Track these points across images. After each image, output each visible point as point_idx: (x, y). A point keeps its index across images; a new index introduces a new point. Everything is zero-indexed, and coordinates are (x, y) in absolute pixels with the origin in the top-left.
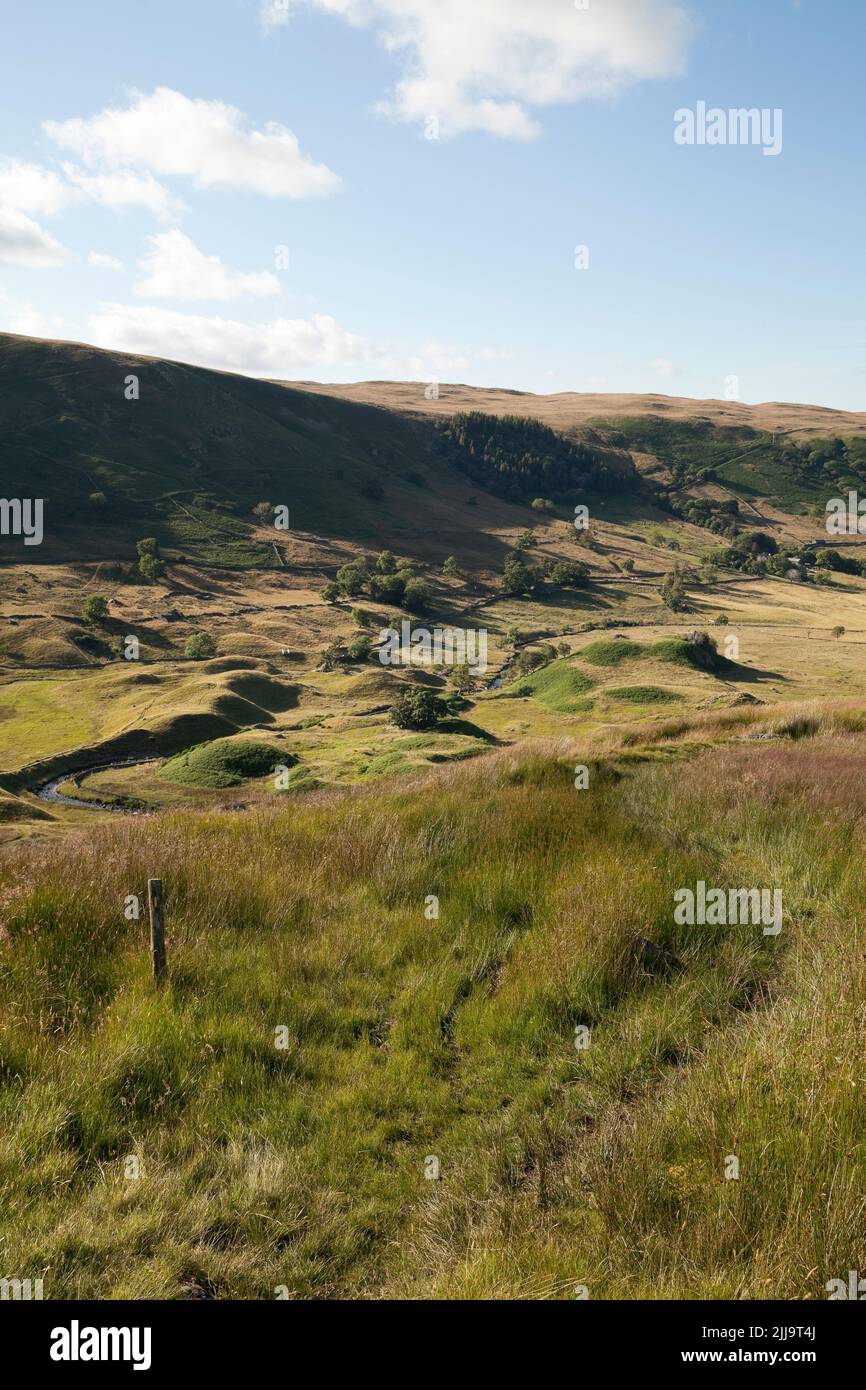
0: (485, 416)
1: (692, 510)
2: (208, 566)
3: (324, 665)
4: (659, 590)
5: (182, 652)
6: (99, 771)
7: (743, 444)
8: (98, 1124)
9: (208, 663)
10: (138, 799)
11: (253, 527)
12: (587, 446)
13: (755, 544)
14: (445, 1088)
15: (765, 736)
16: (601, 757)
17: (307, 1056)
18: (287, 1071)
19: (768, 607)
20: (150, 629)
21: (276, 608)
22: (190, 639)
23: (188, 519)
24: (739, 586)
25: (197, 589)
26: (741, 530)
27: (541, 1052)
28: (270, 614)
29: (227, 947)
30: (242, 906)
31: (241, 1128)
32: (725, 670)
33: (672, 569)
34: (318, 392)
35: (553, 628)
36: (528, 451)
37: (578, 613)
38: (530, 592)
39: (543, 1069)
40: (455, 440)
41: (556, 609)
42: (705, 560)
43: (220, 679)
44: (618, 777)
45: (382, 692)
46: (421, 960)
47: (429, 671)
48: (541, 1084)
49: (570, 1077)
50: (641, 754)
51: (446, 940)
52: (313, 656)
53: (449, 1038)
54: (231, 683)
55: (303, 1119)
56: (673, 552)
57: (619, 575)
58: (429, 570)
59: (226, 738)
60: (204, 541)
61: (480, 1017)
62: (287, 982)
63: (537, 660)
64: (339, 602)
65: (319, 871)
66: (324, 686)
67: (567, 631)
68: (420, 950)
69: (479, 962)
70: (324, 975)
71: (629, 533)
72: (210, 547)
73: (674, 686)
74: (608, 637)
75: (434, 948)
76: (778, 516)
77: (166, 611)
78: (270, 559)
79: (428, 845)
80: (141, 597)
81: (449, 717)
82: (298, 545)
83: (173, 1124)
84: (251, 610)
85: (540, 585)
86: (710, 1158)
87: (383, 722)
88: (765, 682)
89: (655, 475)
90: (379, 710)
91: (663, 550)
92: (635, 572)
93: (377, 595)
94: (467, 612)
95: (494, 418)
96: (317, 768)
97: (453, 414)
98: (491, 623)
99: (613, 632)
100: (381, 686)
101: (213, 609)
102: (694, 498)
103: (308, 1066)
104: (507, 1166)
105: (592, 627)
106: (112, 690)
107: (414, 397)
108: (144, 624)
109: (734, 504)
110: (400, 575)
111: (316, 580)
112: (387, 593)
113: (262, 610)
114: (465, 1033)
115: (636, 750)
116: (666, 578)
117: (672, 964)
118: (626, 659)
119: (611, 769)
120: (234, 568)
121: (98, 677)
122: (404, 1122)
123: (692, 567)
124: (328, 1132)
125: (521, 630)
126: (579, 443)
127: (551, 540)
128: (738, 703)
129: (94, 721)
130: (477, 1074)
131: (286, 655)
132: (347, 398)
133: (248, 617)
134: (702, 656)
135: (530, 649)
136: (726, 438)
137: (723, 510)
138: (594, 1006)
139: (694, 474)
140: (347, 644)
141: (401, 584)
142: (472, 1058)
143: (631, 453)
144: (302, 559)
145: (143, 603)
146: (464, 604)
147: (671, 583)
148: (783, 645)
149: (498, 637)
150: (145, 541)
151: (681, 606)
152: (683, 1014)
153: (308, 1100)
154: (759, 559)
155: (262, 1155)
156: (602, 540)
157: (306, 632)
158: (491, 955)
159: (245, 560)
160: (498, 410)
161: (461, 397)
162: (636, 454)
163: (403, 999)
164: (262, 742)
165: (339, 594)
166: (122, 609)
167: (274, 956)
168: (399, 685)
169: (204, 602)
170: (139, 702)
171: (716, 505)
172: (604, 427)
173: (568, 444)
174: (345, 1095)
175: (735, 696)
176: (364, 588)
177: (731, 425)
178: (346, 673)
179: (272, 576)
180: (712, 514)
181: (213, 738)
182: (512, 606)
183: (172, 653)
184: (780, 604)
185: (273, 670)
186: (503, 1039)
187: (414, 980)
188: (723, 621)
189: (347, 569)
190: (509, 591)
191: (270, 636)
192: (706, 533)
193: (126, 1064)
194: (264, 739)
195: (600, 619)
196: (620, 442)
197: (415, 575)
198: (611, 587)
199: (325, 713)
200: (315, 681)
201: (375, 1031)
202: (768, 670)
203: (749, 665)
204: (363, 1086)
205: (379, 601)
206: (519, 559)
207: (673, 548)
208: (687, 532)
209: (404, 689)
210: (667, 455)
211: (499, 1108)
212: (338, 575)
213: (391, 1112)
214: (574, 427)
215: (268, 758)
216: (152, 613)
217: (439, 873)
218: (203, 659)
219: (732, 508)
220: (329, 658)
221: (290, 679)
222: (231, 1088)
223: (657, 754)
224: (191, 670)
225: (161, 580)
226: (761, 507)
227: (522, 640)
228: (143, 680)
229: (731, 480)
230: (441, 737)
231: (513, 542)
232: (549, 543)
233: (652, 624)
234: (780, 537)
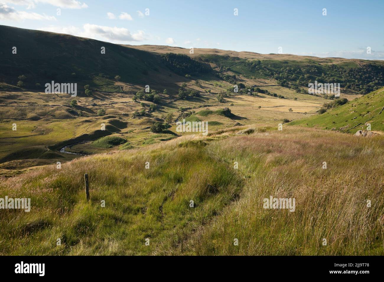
0: (173, 54)
1: (225, 78)
2: (103, 92)
3: (133, 117)
4: (217, 97)
5: (97, 114)
6: (76, 144)
7: (237, 61)
8: (71, 236)
9: (104, 117)
10: (86, 152)
11: (115, 82)
12: (199, 61)
13: (240, 86)
14: (160, 223)
15: (242, 133)
16: (201, 139)
17: (125, 217)
18: (120, 221)
19: (243, 102)
20: (88, 108)
21: (121, 103)
22: (99, 111)
23: (98, 80)
24: (236, 96)
25: (100, 98)
26: (236, 82)
27: (184, 214)
28: (120, 104)
29: (106, 190)
30: (110, 180)
31: (108, 236)
32: (233, 117)
33: (220, 92)
34: (131, 47)
35: (191, 107)
36: (184, 63)
37: (197, 103)
38: (185, 98)
39: (184, 218)
40: (166, 60)
41: (192, 102)
42: (228, 90)
43: (107, 121)
44: (206, 144)
45: (148, 123)
46: (155, 192)
47: (160, 118)
48: (183, 222)
49: (190, 220)
50: (211, 138)
51: (161, 187)
52: (130, 115)
53: (161, 211)
54: (109, 122)
55: (124, 233)
56: (220, 88)
57: (207, 94)
58: (160, 92)
59: (108, 136)
60: (102, 85)
61: (169, 205)
62: (121, 199)
63: (187, 115)
64: (137, 101)
65: (130, 170)
66: (133, 122)
67: (195, 108)
68: (155, 189)
69: (169, 192)
70: (130, 196)
71: (210, 83)
72: (103, 87)
73: (221, 121)
74: (204, 109)
75: (158, 189)
76: (245, 79)
77: (92, 104)
78: (119, 90)
79: (158, 163)
80: (86, 100)
81: (165, 130)
82: (126, 86)
83: (90, 236)
84: (114, 103)
85: (188, 96)
86: (222, 238)
87: (149, 131)
88: (242, 120)
89: (216, 69)
90: (148, 128)
91: (218, 87)
92: (211, 93)
93: (147, 99)
94: (169, 103)
95: (176, 54)
96: (132, 143)
97: (165, 53)
98: (176, 106)
99: (206, 108)
100: (148, 122)
101: (105, 103)
102: (225, 75)
103: (126, 220)
104: (174, 242)
105: (200, 107)
106: (78, 124)
107: (155, 49)
108: (86, 107)
109: (235, 76)
110: (152, 94)
111: (131, 95)
112: (149, 98)
113: (117, 103)
114: (165, 210)
115: (210, 138)
116: (218, 94)
117: (216, 191)
118: (209, 115)
119: (204, 142)
120: (110, 92)
121: (75, 121)
122: (149, 232)
123: (225, 92)
124: (130, 236)
125: (183, 107)
126: (197, 61)
127: (190, 85)
128: (236, 125)
129: (74, 132)
130: (168, 220)
131: (124, 114)
132: (138, 49)
133: (114, 105)
134: (227, 113)
135: (185, 112)
136: (232, 60)
137: (232, 78)
138: (197, 202)
139: (225, 69)
140: (139, 112)
141: (153, 96)
142: (167, 216)
143: (210, 63)
144: (127, 90)
145: (86, 102)
146: (169, 101)
147: (220, 96)
148: (247, 111)
149: (177, 109)
150: (87, 85)
151: (222, 101)
152: (218, 203)
153: (125, 228)
154: (241, 90)
155: (113, 242)
156: (203, 85)
157: (129, 109)
158: (172, 190)
159: (113, 90)
160: (177, 52)
161: (167, 49)
162: (211, 64)
163: (150, 202)
164: (118, 137)
165: (137, 99)
166: (81, 103)
167: (118, 192)
168: (152, 122)
169: (102, 101)
170: (86, 127)
171: (230, 76)
172: (203, 57)
173: (194, 61)
174: (135, 227)
175: (235, 123)
176: (143, 97)
177: (234, 57)
178: (139, 119)
179: (120, 94)
180: (229, 79)
181: (105, 136)
182: (181, 102)
183: (94, 114)
184: (246, 101)
185: (120, 118)
186: (175, 211)
187: (153, 197)
188: (232, 105)
189: (139, 92)
190: (180, 98)
191: (119, 110)
192: (228, 83)
193: (79, 221)
194: (118, 136)
195: (203, 105)
196: (207, 60)
197: (157, 94)
198: (205, 97)
199: (134, 129)
200: (131, 121)
201: (142, 210)
202: (243, 117)
203: (239, 116)
204: (139, 224)
205: (147, 100)
206: (182, 90)
207: (220, 87)
208: (224, 83)
209: (154, 123)
210: (218, 64)
211: (173, 228)
212: (137, 94)
213: (146, 230)
214: (196, 57)
215: (119, 141)
216: (89, 104)
217: (160, 170)
218: (102, 116)
219: (234, 77)
220: (135, 115)
221: (125, 120)
222: (105, 226)
223: (215, 138)
224: (99, 118)
225: (91, 96)
226: (241, 77)
227: (183, 110)
228: (87, 121)
229: (234, 70)
230: (163, 135)
231: (181, 85)
232: (189, 86)
233: (215, 106)
234: (246, 84)
